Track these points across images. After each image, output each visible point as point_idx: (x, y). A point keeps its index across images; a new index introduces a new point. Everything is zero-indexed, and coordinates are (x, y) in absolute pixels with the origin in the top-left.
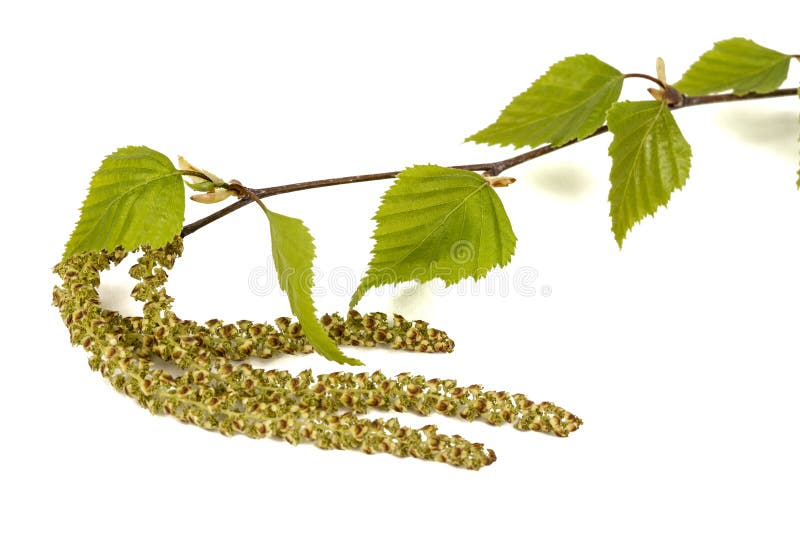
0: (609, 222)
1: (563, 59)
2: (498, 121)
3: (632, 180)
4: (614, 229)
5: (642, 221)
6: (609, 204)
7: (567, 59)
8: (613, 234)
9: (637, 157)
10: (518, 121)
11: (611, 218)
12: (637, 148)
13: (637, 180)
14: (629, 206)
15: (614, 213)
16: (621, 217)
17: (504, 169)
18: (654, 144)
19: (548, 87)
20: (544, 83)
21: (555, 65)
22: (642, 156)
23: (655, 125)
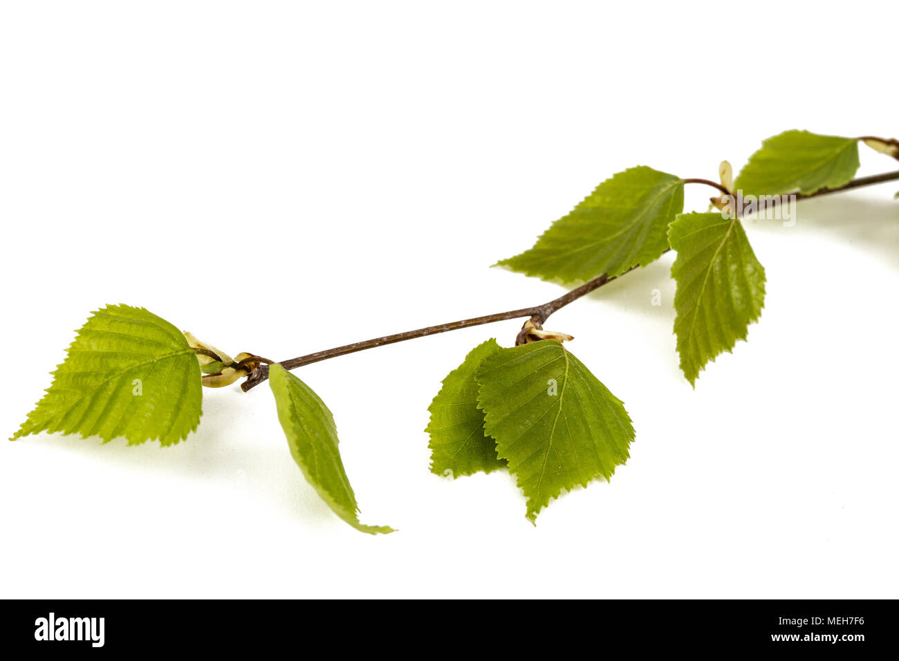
0: (676, 358)
1: (611, 177)
2: (535, 246)
3: (702, 309)
4: (684, 365)
5: (717, 358)
6: (675, 337)
7: (616, 176)
8: (682, 373)
9: (705, 282)
10: (562, 248)
11: (678, 353)
12: (705, 270)
13: (707, 308)
14: (699, 340)
15: (682, 346)
16: (691, 351)
17: (552, 312)
18: (724, 265)
19: (594, 209)
20: (590, 205)
21: (602, 184)
22: (711, 280)
23: (726, 243)
